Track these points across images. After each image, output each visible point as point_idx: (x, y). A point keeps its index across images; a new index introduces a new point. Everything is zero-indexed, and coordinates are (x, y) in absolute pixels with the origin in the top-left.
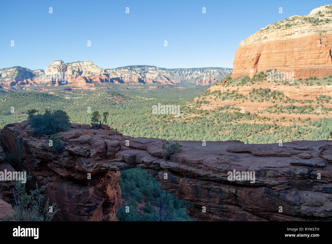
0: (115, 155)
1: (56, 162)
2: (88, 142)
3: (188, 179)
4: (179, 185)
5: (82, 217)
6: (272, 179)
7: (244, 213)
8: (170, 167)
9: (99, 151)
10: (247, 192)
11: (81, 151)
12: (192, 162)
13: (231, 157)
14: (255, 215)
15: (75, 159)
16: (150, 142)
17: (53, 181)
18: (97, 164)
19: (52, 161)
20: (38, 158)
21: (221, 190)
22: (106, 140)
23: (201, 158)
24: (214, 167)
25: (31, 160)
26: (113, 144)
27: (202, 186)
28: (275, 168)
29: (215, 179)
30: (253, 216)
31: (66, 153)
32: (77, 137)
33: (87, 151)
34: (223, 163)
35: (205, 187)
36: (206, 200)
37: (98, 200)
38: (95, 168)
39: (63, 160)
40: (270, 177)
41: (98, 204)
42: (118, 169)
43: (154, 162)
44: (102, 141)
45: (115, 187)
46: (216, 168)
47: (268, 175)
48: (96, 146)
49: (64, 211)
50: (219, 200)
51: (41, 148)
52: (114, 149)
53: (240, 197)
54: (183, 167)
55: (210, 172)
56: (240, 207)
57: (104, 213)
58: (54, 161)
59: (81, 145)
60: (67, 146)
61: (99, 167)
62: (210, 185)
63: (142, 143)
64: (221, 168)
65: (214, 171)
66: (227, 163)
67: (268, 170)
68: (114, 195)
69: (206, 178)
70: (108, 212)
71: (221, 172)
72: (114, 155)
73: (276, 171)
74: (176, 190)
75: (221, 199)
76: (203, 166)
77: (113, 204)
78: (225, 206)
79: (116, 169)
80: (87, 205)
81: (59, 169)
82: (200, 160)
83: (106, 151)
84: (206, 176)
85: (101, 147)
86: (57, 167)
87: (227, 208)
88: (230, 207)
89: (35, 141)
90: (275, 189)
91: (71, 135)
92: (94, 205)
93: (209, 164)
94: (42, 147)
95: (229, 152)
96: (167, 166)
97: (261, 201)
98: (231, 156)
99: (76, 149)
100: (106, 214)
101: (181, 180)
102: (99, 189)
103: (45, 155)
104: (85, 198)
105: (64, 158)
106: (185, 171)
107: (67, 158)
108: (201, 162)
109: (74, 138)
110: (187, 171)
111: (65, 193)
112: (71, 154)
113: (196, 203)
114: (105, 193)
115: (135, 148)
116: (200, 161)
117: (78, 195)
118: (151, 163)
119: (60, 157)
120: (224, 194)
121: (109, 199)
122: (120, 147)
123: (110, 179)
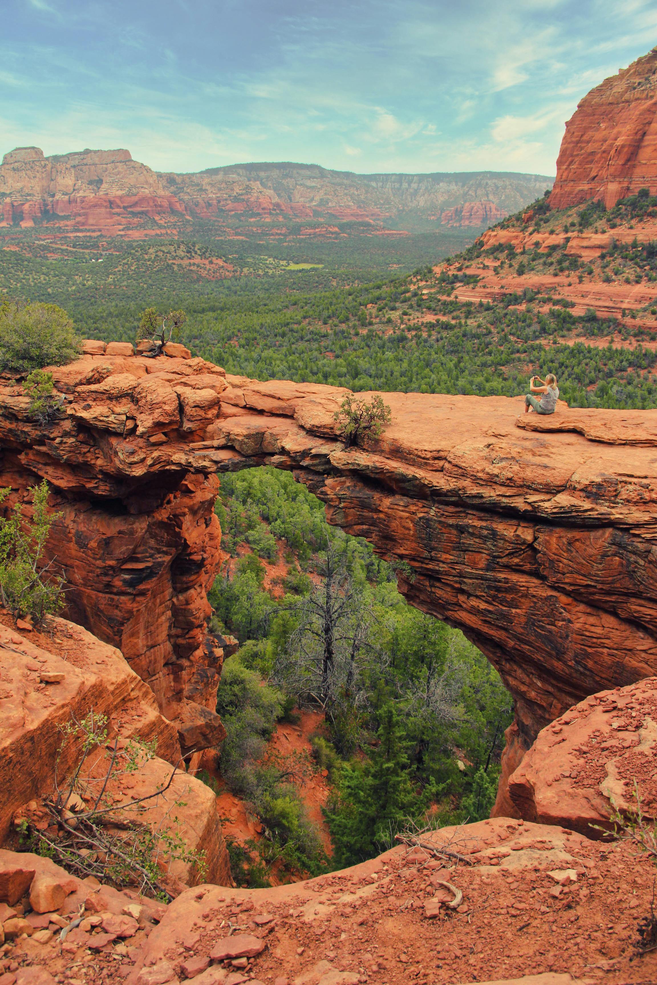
0: (205, 432)
1: (43, 449)
2: (130, 395)
3: (406, 499)
4: (382, 516)
5: (116, 598)
6: (634, 508)
7: (551, 596)
8: (359, 465)
9: (162, 419)
10: (564, 540)
11: (110, 419)
12: (419, 453)
13: (527, 444)
14: (581, 602)
15: (95, 440)
16: (303, 395)
18: (156, 454)
19: (29, 447)
21: (494, 534)
22: (180, 389)
23: (443, 443)
24: (479, 468)
26: (198, 399)
27: (442, 519)
28: (646, 477)
29: (480, 501)
30: (575, 603)
31: (67, 425)
32: (98, 381)
33: (128, 418)
34: (502, 459)
35: (451, 521)
36: (452, 557)
37: (159, 553)
38: (151, 466)
39: (61, 443)
40: (628, 501)
41: (159, 565)
42: (214, 468)
43: (313, 451)
44: (169, 390)
45: (206, 519)
46: (483, 471)
47: (624, 497)
48: (153, 406)
49: (70, 582)
50: (488, 557)
52: (202, 413)
53: (544, 554)
54: (395, 466)
55: (467, 483)
56: (543, 578)
57: (175, 589)
58: (35, 447)
59: (108, 402)
60: (72, 405)
61: (162, 464)
62: (466, 517)
63: (279, 399)
64: (496, 471)
65: (476, 479)
66: (513, 458)
67: (626, 482)
68: (203, 541)
69: (453, 499)
70: (185, 586)
71: (495, 483)
72: (203, 430)
73: (646, 487)
74: (372, 528)
75: (495, 557)
76: (447, 465)
77: (201, 566)
78: (501, 576)
79: (210, 470)
80: (129, 566)
81: (50, 469)
82: (439, 448)
83: (181, 418)
84: (454, 492)
85: (166, 407)
86: (46, 464)
87: (507, 581)
88: (514, 577)
90: (638, 536)
91: (81, 373)
92: (147, 568)
93: (463, 460)
95: (523, 428)
96: (348, 464)
97: (600, 566)
98: (527, 439)
99: (96, 412)
100: (180, 592)
101: (387, 502)
102: (162, 525)
103: (10, 430)
104: (124, 548)
105: (65, 440)
106: (398, 477)
107: (73, 440)
108: (442, 454)
109: (89, 382)
110: (403, 479)
111: (71, 535)
112: (83, 426)
113: (424, 566)
114: (178, 535)
115: (261, 412)
116: (439, 451)
117: (105, 540)
118: (305, 454)
119: (52, 436)
120: (501, 543)
121: (189, 550)
122: (220, 407)
123: (191, 498)
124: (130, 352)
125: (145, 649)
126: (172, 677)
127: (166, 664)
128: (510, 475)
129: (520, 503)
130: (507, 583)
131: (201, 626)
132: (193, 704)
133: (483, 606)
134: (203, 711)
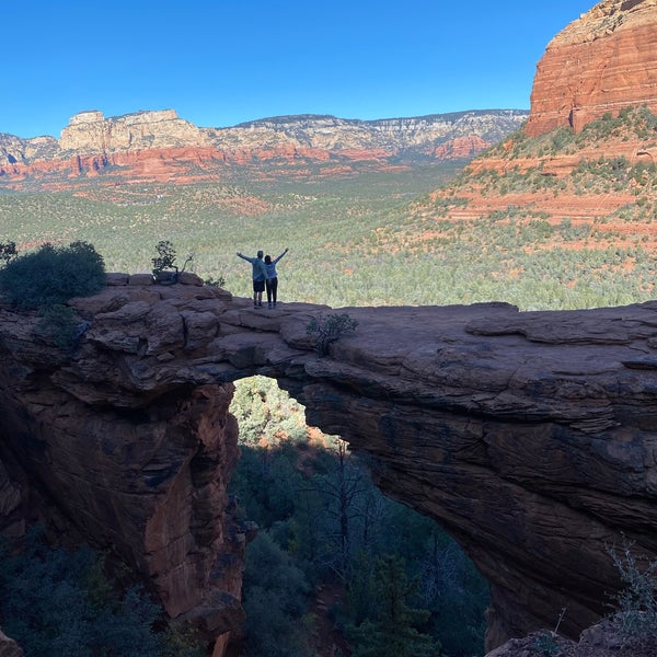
0: (206, 349)
1: (69, 369)
2: (143, 319)
3: (370, 400)
4: (351, 416)
5: (140, 497)
6: (572, 404)
7: (505, 487)
8: (329, 373)
9: (167, 340)
10: (510, 435)
11: (124, 342)
12: (379, 360)
13: (473, 348)
14: (533, 492)
15: (113, 360)
16: (287, 313)
17: (67, 416)
18: (163, 370)
19: (58, 368)
20: (26, 362)
21: (447, 430)
22: (185, 313)
23: (399, 350)
24: (430, 372)
25: (12, 367)
26: (200, 321)
27: (401, 418)
28: (582, 374)
29: (431, 401)
30: (527, 493)
31: (89, 348)
32: (116, 309)
33: (141, 340)
34: (449, 363)
35: (409, 420)
36: (413, 452)
37: (177, 454)
38: (160, 381)
39: (83, 364)
40: (566, 398)
41: (176, 465)
42: (213, 380)
43: (292, 362)
44: (176, 314)
46: (433, 374)
47: (562, 394)
48: (162, 329)
49: (99, 485)
50: (444, 452)
51: (31, 340)
52: (202, 333)
53: (494, 448)
54: (357, 371)
55: (419, 385)
56: (496, 470)
57: (194, 485)
58: (63, 368)
59: (123, 327)
60: (91, 331)
61: (169, 379)
62: (421, 415)
63: (268, 317)
64: (445, 374)
65: (426, 381)
66: (460, 362)
67: (562, 380)
68: (218, 441)
69: (410, 400)
70: (204, 481)
71: (444, 384)
72: (204, 347)
73: (583, 383)
75: (449, 451)
76: (402, 370)
77: (217, 462)
78: (458, 468)
79: (208, 382)
80: (149, 468)
81: (77, 387)
82: (396, 355)
83: (185, 337)
84: (409, 394)
85: (172, 330)
86: (74, 383)
87: (463, 473)
88: (473, 470)
89: (15, 322)
90: (578, 430)
91: (102, 303)
92: (167, 468)
93: (417, 364)
94: (32, 335)
95: (471, 333)
96: (320, 372)
97: (546, 459)
98: (473, 343)
99: (110, 337)
100: (199, 487)
101: (355, 403)
103: (41, 355)
104: (144, 452)
105: (87, 361)
106: (361, 382)
107: (94, 361)
108: (399, 360)
109: (110, 309)
110: (365, 384)
111: (98, 443)
112: (101, 349)
113: (391, 460)
114: (194, 438)
115: (254, 329)
116: (395, 357)
117: (128, 446)
118: (286, 364)
119: (76, 358)
120: (455, 439)
121: (205, 450)
122: (219, 327)
123: (206, 403)
124: (150, 282)
125: (168, 541)
126: (195, 565)
127: (189, 554)
128: (456, 377)
129: (467, 402)
130: (464, 475)
131: (219, 516)
132: (216, 589)
133: (445, 496)
134: (224, 596)
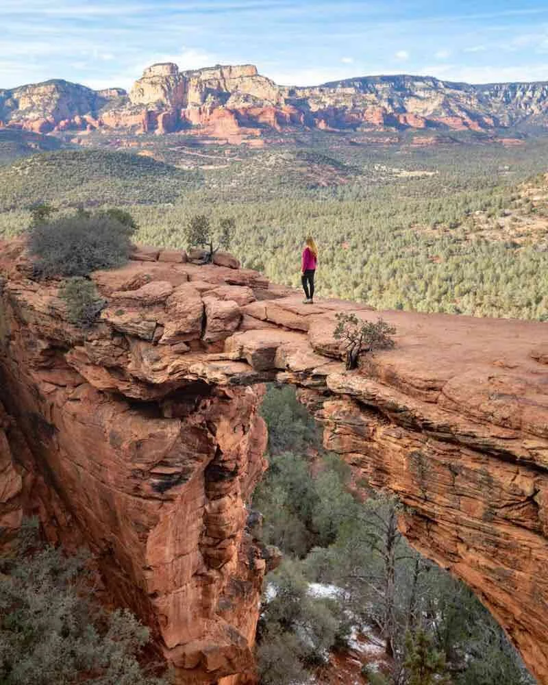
0: (224, 344)
2: (161, 303)
3: (399, 430)
5: (144, 502)
8: (352, 390)
9: (183, 329)
11: (139, 325)
12: (413, 382)
13: (535, 379)
15: (128, 344)
16: (321, 311)
17: (79, 400)
18: (176, 363)
19: (72, 346)
20: (41, 337)
21: (489, 481)
22: (207, 300)
23: (442, 372)
24: (474, 404)
25: (27, 340)
26: (220, 310)
27: (435, 456)
29: (472, 441)
31: (105, 329)
32: (134, 289)
33: (158, 325)
34: (501, 395)
35: (443, 460)
36: (447, 500)
37: (190, 459)
38: (171, 374)
39: (97, 345)
41: (190, 471)
42: (226, 380)
43: (315, 371)
44: (198, 299)
45: (244, 427)
46: (477, 407)
48: (179, 315)
49: (103, 482)
50: (486, 506)
51: (48, 312)
52: (222, 325)
54: (387, 394)
55: (459, 419)
57: (207, 496)
58: (77, 347)
59: (141, 308)
60: (106, 310)
61: (182, 373)
62: (460, 457)
63: (298, 314)
64: (491, 409)
66: (514, 396)
68: (239, 449)
69: (446, 435)
70: (218, 493)
71: (489, 421)
72: (222, 341)
74: (367, 457)
75: (491, 506)
76: (441, 398)
77: (234, 473)
79: (221, 383)
80: (158, 470)
81: (90, 369)
82: (436, 377)
83: (203, 328)
84: (446, 428)
85: (191, 317)
86: (87, 364)
87: (507, 537)
88: (517, 534)
89: (35, 291)
91: (124, 279)
92: (177, 473)
93: (459, 392)
94: (49, 307)
95: (537, 359)
96: (342, 388)
98: (537, 373)
99: (126, 318)
100: (213, 499)
101: (381, 431)
102: (196, 431)
103: (56, 330)
104: (154, 452)
105: (100, 342)
106: (389, 406)
107: (108, 343)
108: (438, 384)
109: (131, 287)
110: (395, 409)
111: (106, 435)
112: (116, 332)
113: (419, 505)
114: (209, 442)
115: (280, 326)
116: (435, 381)
117: (136, 442)
118: (307, 373)
119: (90, 338)
120: (497, 491)
121: (222, 457)
122: (242, 318)
123: (228, 404)
124: (181, 259)
125: (172, 557)
126: (200, 589)
127: (195, 575)
128: (506, 415)
129: (515, 448)
130: (507, 539)
131: (233, 537)
132: (222, 621)
133: (483, 561)
134: (231, 631)
